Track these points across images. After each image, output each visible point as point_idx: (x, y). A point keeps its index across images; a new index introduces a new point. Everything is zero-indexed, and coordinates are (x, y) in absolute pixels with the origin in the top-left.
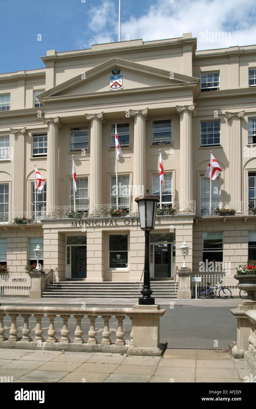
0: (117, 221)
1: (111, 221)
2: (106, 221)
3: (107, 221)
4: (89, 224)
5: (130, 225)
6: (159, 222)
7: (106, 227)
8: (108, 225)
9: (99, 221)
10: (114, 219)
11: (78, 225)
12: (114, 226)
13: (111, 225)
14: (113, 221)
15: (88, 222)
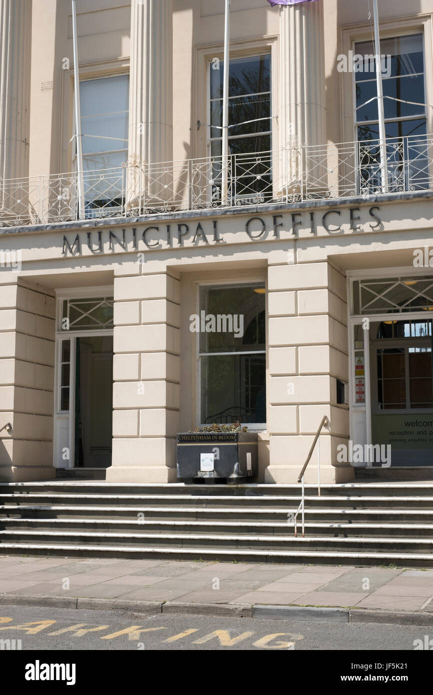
0: (219, 225)
1: (199, 227)
2: (179, 226)
3: (184, 229)
4: (120, 244)
5: (268, 239)
6: (374, 223)
7: (183, 251)
8: (188, 243)
9: (157, 229)
10: (209, 219)
11: (86, 251)
12: (212, 246)
13: (201, 243)
14: (204, 225)
15: (119, 233)
